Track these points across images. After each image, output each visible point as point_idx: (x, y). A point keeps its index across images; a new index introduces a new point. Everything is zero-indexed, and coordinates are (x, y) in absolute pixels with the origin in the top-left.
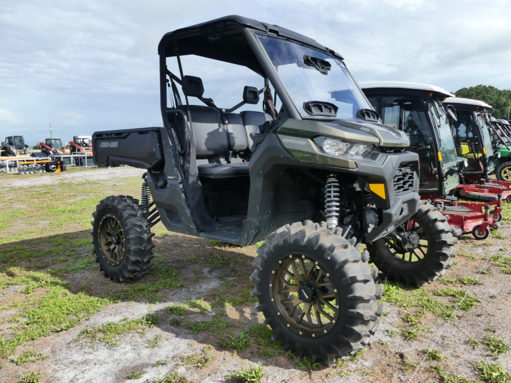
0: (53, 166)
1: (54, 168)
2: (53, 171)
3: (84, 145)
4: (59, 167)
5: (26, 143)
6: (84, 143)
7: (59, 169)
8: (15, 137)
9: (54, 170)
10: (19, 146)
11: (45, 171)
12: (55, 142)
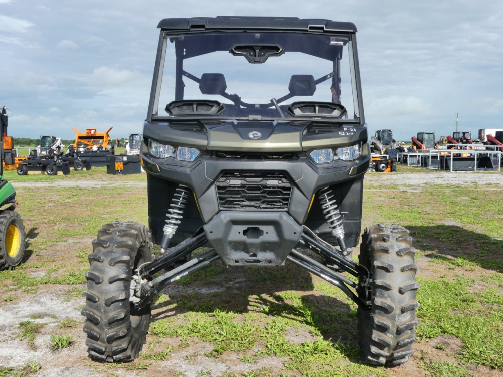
0: (383, 165)
1: (383, 167)
2: (383, 171)
3: (465, 141)
4: (389, 166)
5: (394, 137)
6: (465, 139)
7: (389, 169)
8: (384, 131)
9: (384, 169)
10: (387, 141)
11: (374, 171)
12: (429, 137)
